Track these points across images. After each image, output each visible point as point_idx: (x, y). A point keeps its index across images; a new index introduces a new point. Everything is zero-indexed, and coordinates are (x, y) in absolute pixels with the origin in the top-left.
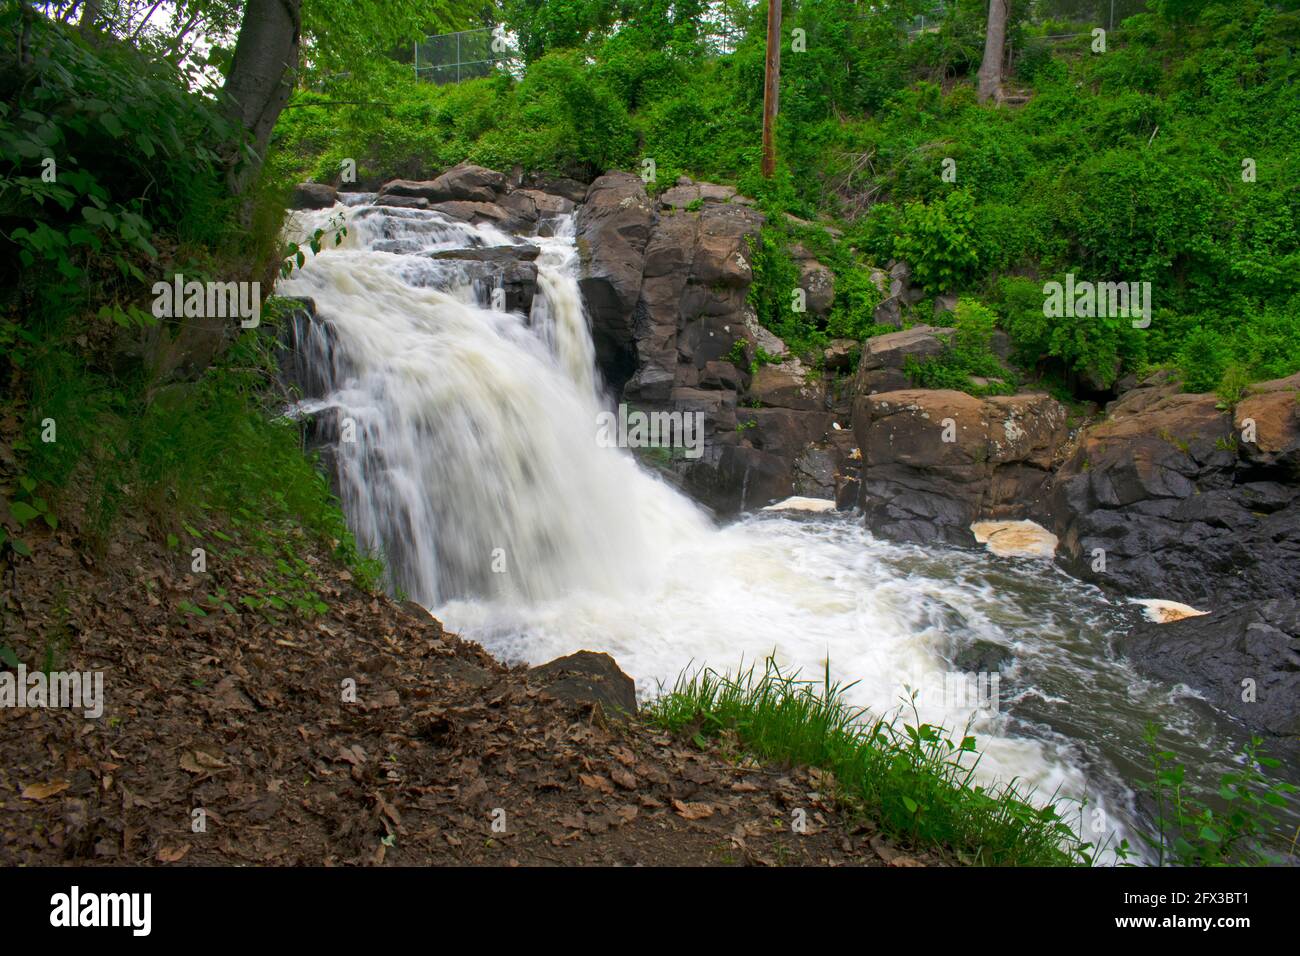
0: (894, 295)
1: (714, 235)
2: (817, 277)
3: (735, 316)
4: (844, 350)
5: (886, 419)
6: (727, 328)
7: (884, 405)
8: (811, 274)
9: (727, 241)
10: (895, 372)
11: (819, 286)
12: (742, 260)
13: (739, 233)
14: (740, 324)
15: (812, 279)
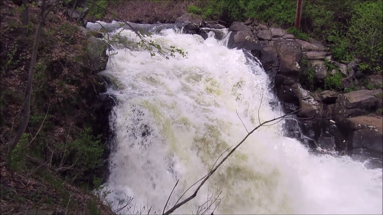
0: (351, 75)
1: (286, 54)
2: (319, 67)
3: (294, 85)
4: (331, 95)
5: (360, 130)
6: (291, 90)
7: (359, 125)
8: (316, 65)
9: (291, 57)
10: (359, 110)
11: (319, 70)
12: (297, 65)
13: (295, 53)
14: (296, 88)
15: (317, 67)
